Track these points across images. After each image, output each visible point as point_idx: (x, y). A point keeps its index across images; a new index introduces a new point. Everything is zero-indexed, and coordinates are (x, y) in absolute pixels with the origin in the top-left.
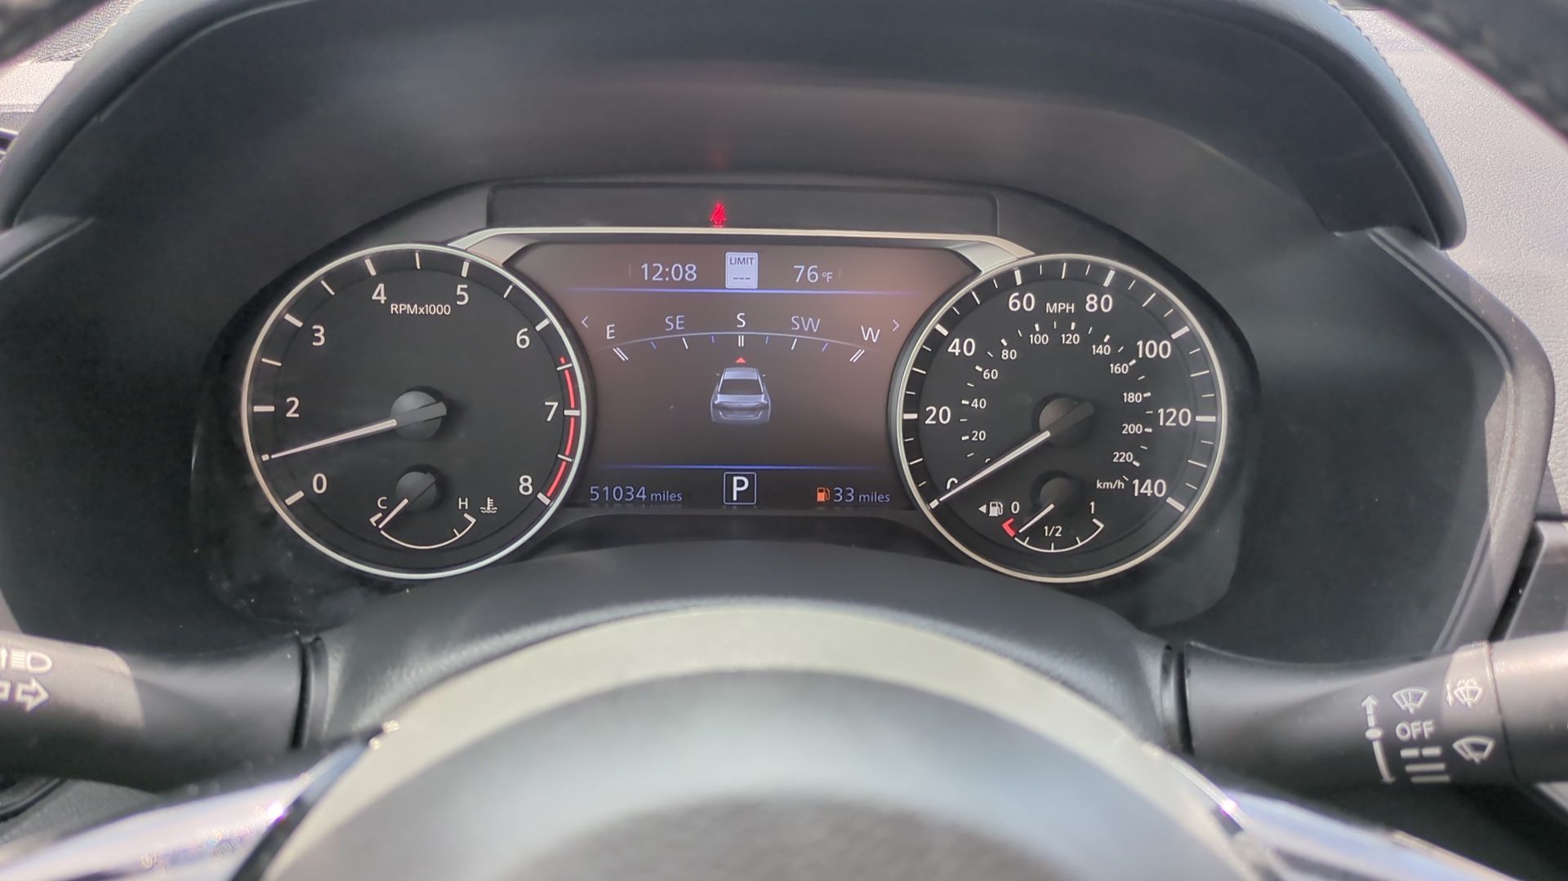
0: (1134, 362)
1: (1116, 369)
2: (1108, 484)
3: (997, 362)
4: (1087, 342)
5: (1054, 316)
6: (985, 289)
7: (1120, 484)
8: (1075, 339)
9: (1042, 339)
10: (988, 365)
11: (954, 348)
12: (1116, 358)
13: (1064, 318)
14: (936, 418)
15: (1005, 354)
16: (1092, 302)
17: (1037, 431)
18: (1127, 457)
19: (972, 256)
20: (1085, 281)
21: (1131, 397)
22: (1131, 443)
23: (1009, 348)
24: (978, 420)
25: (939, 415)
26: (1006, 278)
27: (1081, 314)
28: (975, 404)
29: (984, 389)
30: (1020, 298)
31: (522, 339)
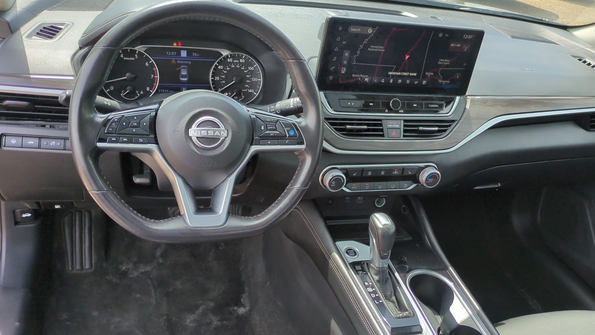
0: (248, 70)
1: (245, 71)
2: (244, 90)
3: (226, 70)
4: (241, 67)
5: (235, 62)
6: (224, 58)
7: (246, 90)
8: (239, 67)
9: (233, 66)
10: (225, 70)
11: (219, 67)
12: (245, 70)
13: (237, 63)
14: (217, 79)
15: (228, 69)
16: (241, 61)
17: (233, 81)
18: (247, 86)
19: (222, 53)
20: (239, 57)
21: (248, 76)
22: (248, 83)
23: (228, 68)
24: (223, 79)
25: (217, 78)
26: (227, 56)
27: (239, 62)
28: (223, 77)
29: (224, 74)
30: (230, 60)
31: (147, 64)
